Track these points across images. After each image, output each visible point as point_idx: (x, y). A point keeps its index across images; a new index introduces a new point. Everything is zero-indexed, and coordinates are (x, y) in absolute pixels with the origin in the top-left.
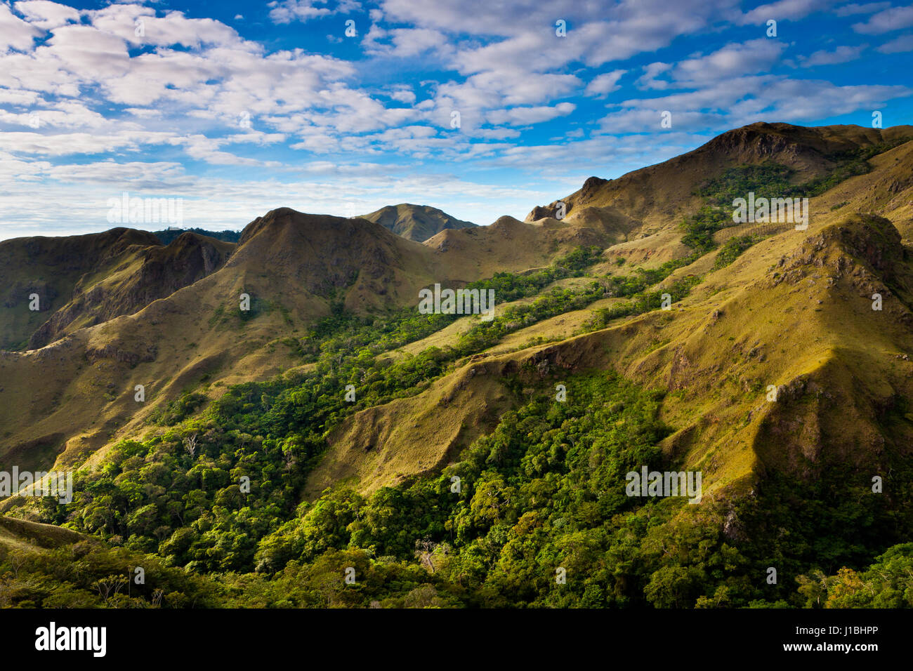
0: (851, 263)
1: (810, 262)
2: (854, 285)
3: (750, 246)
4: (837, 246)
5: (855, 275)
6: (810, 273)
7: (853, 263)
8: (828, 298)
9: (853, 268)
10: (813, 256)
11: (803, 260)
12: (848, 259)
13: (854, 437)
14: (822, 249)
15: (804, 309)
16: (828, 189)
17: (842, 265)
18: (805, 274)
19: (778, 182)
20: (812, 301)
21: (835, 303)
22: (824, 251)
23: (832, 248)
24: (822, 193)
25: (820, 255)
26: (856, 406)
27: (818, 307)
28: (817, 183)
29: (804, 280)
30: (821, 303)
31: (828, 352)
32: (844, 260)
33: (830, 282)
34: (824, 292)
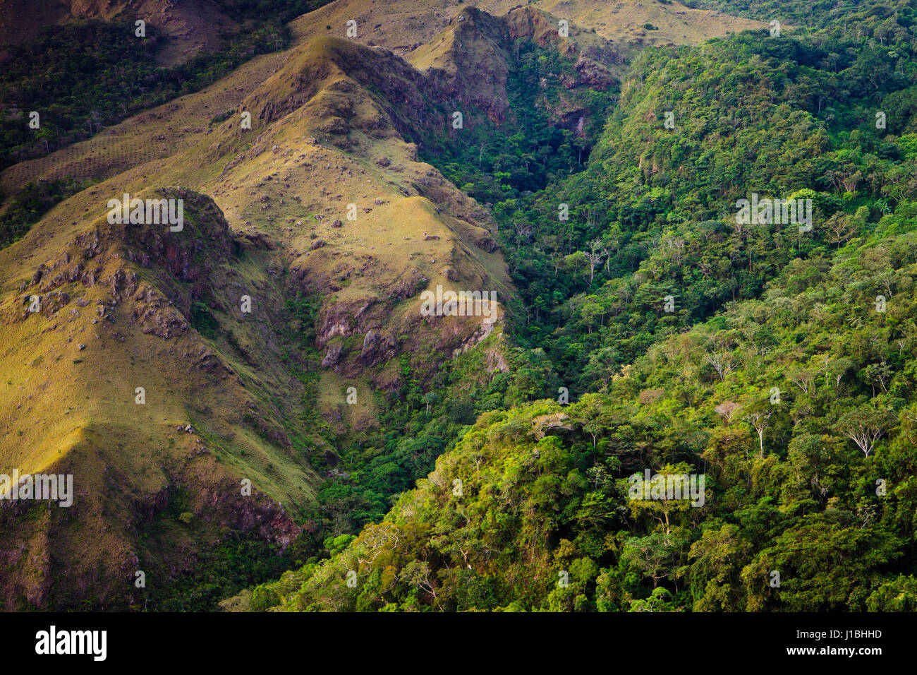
0: (133, 279)
1: (78, 277)
2: (136, 315)
3: (60, 200)
4: (116, 251)
5: (138, 300)
6: (76, 295)
7: (136, 279)
8: (95, 340)
9: (136, 288)
10: (82, 267)
11: (67, 274)
12: (130, 273)
13: (100, 562)
14: (94, 255)
15: (58, 359)
16: (216, 78)
17: (121, 281)
18: (66, 299)
19: (138, 59)
20: (71, 346)
21: (104, 346)
22: (97, 258)
23: (109, 253)
24: (206, 86)
25: (92, 266)
26: (104, 514)
27: (77, 356)
28: (201, 64)
29: (64, 311)
30: (83, 349)
31: (77, 432)
32: (123, 274)
33: (100, 313)
34: (90, 329)
